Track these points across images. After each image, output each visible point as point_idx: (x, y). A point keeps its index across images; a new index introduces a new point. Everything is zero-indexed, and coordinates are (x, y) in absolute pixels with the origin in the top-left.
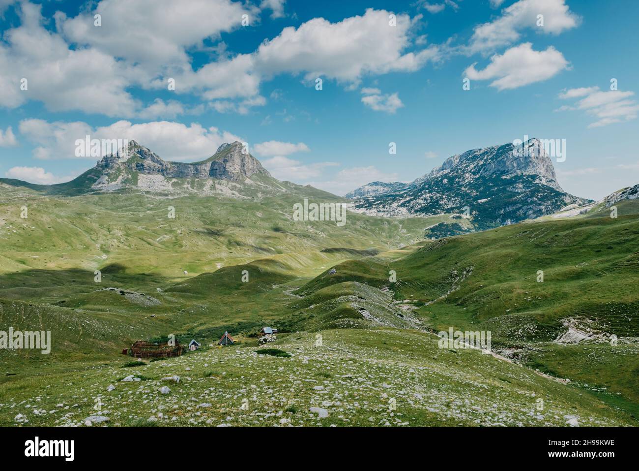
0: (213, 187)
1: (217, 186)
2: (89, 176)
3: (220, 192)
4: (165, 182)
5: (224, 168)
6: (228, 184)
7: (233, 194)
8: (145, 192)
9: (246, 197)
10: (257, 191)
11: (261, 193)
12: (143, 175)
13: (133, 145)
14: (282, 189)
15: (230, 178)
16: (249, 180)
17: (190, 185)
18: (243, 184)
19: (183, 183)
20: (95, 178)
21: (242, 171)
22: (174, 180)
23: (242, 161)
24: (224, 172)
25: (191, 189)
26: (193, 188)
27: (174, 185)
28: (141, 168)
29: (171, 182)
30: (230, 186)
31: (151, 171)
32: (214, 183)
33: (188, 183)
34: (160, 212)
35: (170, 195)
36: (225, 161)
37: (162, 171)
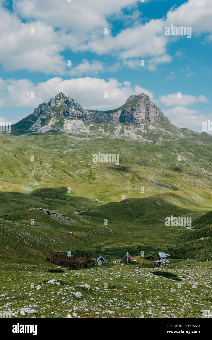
0: (122, 132)
1: (125, 131)
2: (28, 120)
3: (127, 136)
4: (84, 127)
5: (132, 116)
6: (134, 129)
7: (138, 138)
8: (69, 134)
9: (148, 141)
10: (159, 136)
11: (161, 137)
12: (67, 120)
13: (61, 96)
14: (180, 135)
15: (137, 124)
16: (152, 126)
17: (103, 129)
18: (147, 129)
19: (98, 128)
20: (33, 122)
21: (147, 118)
22: (91, 125)
23: (147, 110)
24: (131, 119)
25: (105, 133)
26: (106, 132)
27: (91, 128)
28: (66, 114)
29: (89, 127)
30: (136, 131)
31: (74, 117)
32: (123, 128)
33: (102, 128)
34: (79, 150)
35: (87, 137)
36: (133, 110)
37: (82, 117)
